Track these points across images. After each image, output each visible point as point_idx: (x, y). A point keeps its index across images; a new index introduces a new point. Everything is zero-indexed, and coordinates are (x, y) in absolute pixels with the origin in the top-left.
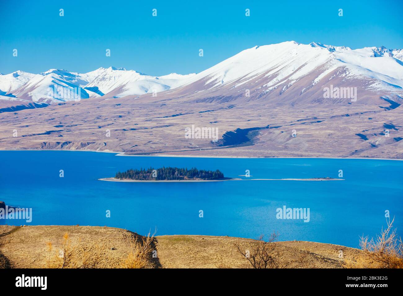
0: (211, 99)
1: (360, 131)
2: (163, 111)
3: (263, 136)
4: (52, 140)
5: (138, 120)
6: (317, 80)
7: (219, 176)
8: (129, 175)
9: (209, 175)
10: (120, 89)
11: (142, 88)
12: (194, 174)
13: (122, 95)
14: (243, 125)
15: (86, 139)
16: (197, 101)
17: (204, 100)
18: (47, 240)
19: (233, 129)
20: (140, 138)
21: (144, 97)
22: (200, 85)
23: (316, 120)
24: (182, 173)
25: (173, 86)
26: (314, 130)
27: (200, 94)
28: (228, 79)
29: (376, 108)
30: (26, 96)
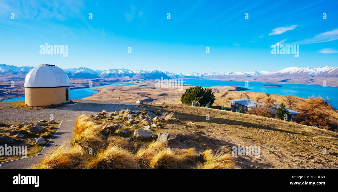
0: (279, 75)
1: (306, 80)
2: (272, 77)
3: (288, 81)
4: (255, 80)
5: (268, 78)
6: (298, 73)
7: (280, 86)
8: (266, 86)
9: (279, 86)
10: (265, 74)
11: (269, 74)
12: (276, 86)
13: (265, 75)
14: (285, 79)
15: (259, 81)
16: (277, 76)
17: (278, 75)
18: (253, 94)
19: (283, 80)
20: (268, 81)
21: (268, 75)
22: (278, 73)
23: (298, 78)
24: (274, 86)
25: (273, 73)
26: (297, 80)
27: (278, 74)
28: (283, 73)
29: (309, 77)
30: (251, 75)
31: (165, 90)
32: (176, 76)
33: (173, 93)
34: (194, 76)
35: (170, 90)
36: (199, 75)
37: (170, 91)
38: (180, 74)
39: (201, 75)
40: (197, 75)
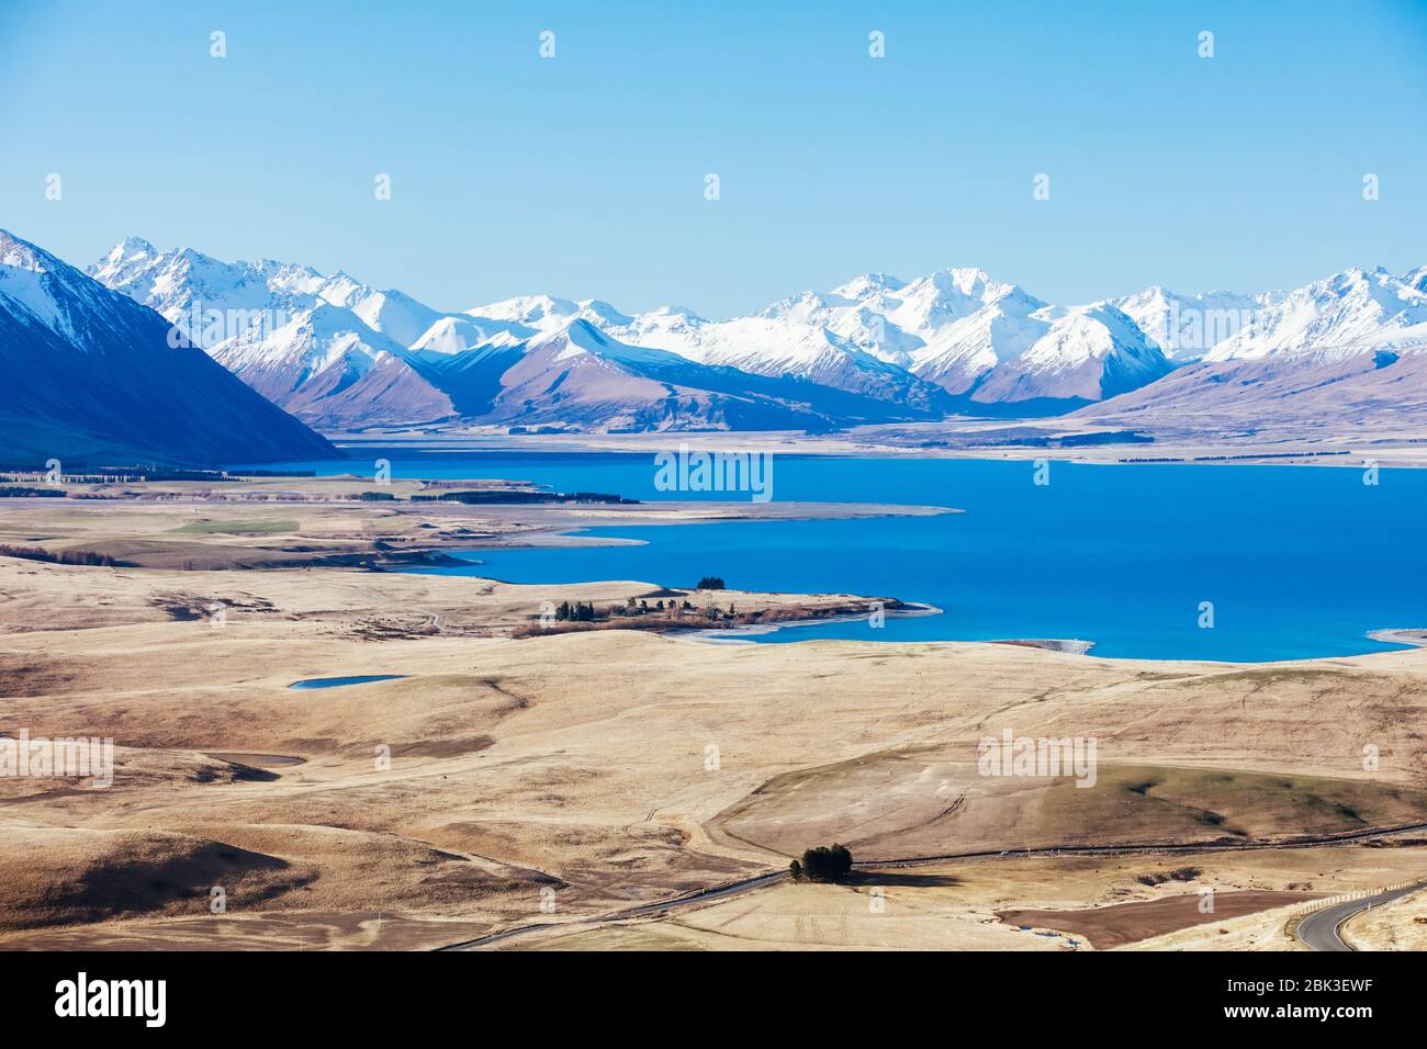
31: (199, 758)
32: (434, 371)
33: (431, 827)
34: (919, 359)
35: (320, 745)
36: (1042, 353)
37: (325, 778)
38: (551, 327)
39: (1100, 340)
40: (986, 358)
